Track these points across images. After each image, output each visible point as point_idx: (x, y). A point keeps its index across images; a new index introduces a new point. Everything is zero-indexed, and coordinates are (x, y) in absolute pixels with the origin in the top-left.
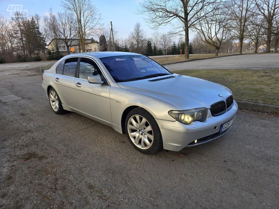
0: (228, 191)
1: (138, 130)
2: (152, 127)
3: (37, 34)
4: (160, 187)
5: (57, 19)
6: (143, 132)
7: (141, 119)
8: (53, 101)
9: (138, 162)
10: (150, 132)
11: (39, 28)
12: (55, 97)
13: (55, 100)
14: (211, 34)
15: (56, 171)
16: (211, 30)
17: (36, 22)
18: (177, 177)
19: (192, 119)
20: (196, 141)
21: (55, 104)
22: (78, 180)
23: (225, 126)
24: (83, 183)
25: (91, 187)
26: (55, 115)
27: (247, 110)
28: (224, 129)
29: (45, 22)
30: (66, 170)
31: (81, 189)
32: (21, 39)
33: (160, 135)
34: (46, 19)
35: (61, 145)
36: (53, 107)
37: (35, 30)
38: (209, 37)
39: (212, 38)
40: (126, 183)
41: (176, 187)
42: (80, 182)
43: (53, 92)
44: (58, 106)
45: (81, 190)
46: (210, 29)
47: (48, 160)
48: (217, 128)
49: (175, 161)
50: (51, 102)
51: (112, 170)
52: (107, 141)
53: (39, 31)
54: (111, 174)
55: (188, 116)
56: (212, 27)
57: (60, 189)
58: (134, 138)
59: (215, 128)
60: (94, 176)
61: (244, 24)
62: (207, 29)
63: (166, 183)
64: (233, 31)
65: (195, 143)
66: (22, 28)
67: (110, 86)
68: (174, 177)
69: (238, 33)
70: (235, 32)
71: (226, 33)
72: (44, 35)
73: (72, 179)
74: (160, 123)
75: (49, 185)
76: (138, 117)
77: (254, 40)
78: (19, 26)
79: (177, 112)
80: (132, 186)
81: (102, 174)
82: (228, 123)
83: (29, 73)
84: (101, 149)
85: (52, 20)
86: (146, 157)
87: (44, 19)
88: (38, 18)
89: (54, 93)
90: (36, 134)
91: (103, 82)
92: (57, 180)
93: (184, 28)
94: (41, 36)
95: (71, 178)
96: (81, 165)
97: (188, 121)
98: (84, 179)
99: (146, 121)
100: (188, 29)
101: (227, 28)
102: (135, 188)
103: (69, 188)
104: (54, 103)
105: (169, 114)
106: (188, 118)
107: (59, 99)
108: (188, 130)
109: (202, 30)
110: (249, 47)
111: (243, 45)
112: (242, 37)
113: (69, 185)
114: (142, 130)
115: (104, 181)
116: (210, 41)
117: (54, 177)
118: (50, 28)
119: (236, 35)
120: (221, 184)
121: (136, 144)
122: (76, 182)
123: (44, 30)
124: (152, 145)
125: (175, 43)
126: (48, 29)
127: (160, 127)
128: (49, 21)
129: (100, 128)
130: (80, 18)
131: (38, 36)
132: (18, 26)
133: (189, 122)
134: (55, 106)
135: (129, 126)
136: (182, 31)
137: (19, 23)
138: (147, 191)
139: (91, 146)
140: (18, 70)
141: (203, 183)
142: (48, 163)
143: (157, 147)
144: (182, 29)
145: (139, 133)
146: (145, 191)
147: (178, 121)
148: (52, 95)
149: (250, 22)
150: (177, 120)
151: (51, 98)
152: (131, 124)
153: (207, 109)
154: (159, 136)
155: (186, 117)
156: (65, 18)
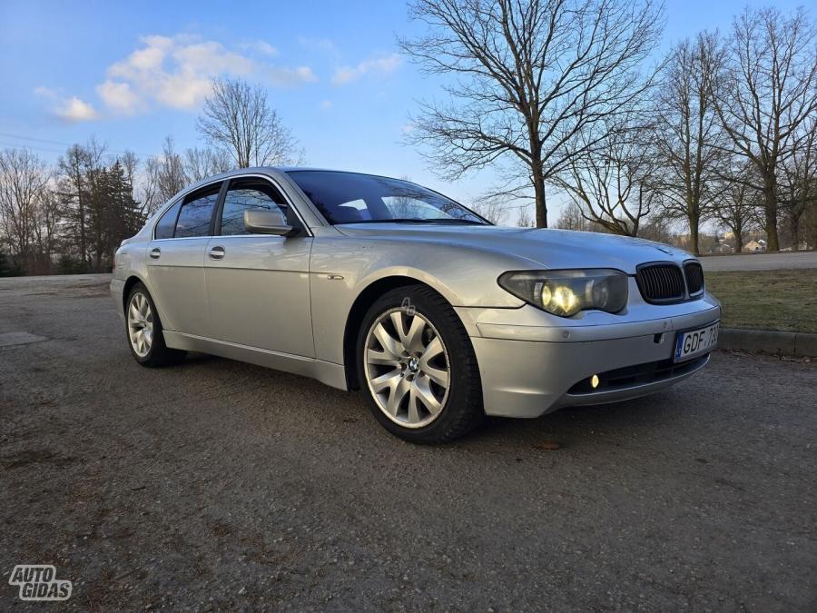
0: (729, 536)
1: (399, 366)
2: (446, 341)
3: (126, 205)
4: (477, 525)
5: (184, 165)
6: (416, 371)
7: (408, 321)
8: (138, 328)
9: (397, 465)
10: (438, 362)
11: (132, 189)
12: (144, 313)
13: (143, 325)
14: (607, 197)
15: (108, 492)
16: (606, 189)
17: (126, 174)
18: (535, 499)
19: (578, 301)
20: (595, 382)
21: (142, 335)
22: (179, 513)
23: (689, 341)
24: (197, 519)
25: (221, 529)
26: (138, 369)
27: (746, 352)
28: (686, 352)
29: (151, 171)
30: (144, 488)
31: (185, 534)
32: (80, 217)
33: (470, 365)
34: (152, 166)
35: (140, 431)
36: (134, 346)
37: (120, 196)
38: (602, 207)
39: (611, 211)
40: (353, 518)
41: (534, 526)
42: (184, 518)
43: (140, 297)
44: (149, 340)
45: (185, 538)
46: (604, 185)
47: (88, 465)
48: (662, 340)
49: (525, 461)
50: (131, 330)
51: (303, 486)
52: (296, 419)
53: (131, 198)
54: (301, 495)
55: (566, 289)
56: (607, 181)
57: (108, 537)
58: (386, 392)
59: (657, 337)
60: (239, 502)
61: (698, 175)
62: (596, 186)
63: (498, 515)
64: (668, 193)
65: (591, 389)
66: (86, 188)
67: (313, 236)
68: (525, 499)
69: (682, 201)
70: (673, 198)
71: (650, 200)
72: (143, 209)
73: (160, 510)
74: (470, 321)
75: (70, 528)
76: (397, 317)
77: (730, 222)
78: (78, 183)
79: (527, 277)
80: (373, 525)
81: (269, 496)
82: (699, 332)
83: (86, 291)
84: (273, 436)
85: (170, 167)
86: (425, 453)
87: (147, 166)
88: (130, 161)
89: (143, 299)
90: (64, 409)
91: (290, 228)
92: (104, 512)
93: (533, 178)
94: (135, 211)
95: (157, 507)
96: (196, 474)
97: (566, 307)
98: (200, 509)
99: (424, 323)
100: (542, 182)
101: (651, 187)
102: (385, 530)
103: (143, 533)
104: (140, 333)
105: (500, 285)
106: (565, 296)
107: (155, 318)
108: (567, 332)
109: (581, 188)
110: (716, 246)
111: (700, 241)
112: (694, 212)
113: (143, 525)
114: (411, 364)
115: (271, 514)
116: (605, 217)
117: (95, 506)
118: (161, 187)
119: (677, 206)
120: (698, 516)
121: (392, 413)
122: (173, 517)
123: (144, 192)
124: (446, 405)
126: (156, 192)
127: (470, 333)
128: (161, 169)
129: (277, 392)
130: (245, 159)
131: (127, 211)
132: (75, 184)
133: (568, 309)
134: (142, 341)
135: (370, 356)
136: (526, 186)
137: (79, 176)
138: (428, 535)
139: (239, 432)
140: (56, 286)
141: (634, 514)
142: (87, 473)
143: (462, 412)
144: (525, 180)
145: (402, 375)
146: (420, 536)
147: (533, 305)
148: (137, 308)
149: (711, 171)
150: (528, 303)
151: (133, 317)
152: (378, 346)
153: (624, 275)
154: (469, 368)
155: (558, 292)
156: (207, 162)
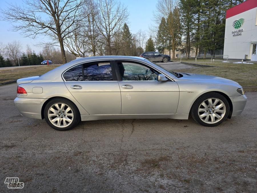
2: (225, 104)
44: (70, 120)
67: (175, 81)
74: (232, 99)
89: (63, 105)
107: (76, 111)
125: (25, 54)
151: (52, 113)
